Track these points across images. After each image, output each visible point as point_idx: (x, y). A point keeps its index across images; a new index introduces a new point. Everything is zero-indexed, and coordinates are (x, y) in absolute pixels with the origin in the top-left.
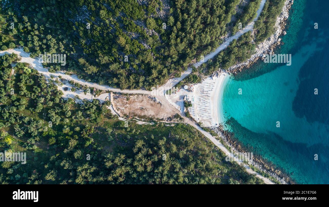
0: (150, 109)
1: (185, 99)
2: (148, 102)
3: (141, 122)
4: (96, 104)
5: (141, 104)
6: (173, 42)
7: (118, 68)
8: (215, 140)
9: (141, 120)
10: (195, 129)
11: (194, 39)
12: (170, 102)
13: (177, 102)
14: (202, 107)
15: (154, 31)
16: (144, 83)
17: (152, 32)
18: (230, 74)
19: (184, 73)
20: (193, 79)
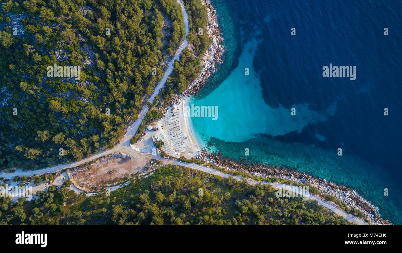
0: (120, 169)
1: (154, 141)
2: (114, 162)
3: (115, 187)
4: (52, 191)
5: (107, 168)
6: (112, 84)
7: (64, 138)
8: (204, 168)
9: (113, 186)
10: (178, 166)
11: (134, 74)
14: (176, 141)
15: (87, 83)
16: (100, 143)
17: (87, 84)
18: (190, 96)
19: (141, 115)
20: (153, 115)
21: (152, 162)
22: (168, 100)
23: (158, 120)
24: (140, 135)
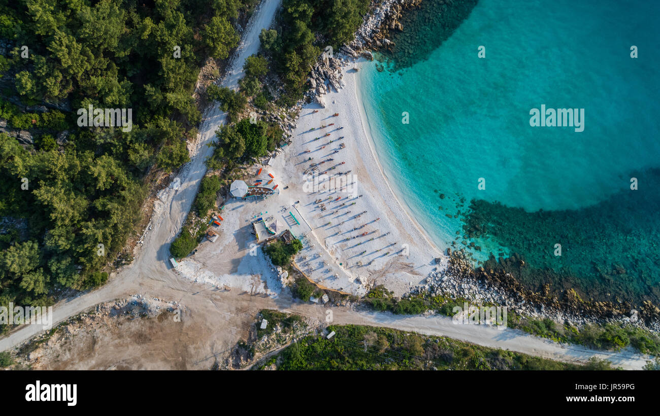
0: (143, 360)
1: (261, 237)
2: (120, 336)
10: (368, 329)
12: (207, 280)
13: (236, 267)
14: (344, 228)
16: (47, 271)
18: (373, 55)
19: (199, 141)
20: (246, 138)
21: (264, 324)
22: (297, 73)
23: (266, 155)
24: (204, 221)
